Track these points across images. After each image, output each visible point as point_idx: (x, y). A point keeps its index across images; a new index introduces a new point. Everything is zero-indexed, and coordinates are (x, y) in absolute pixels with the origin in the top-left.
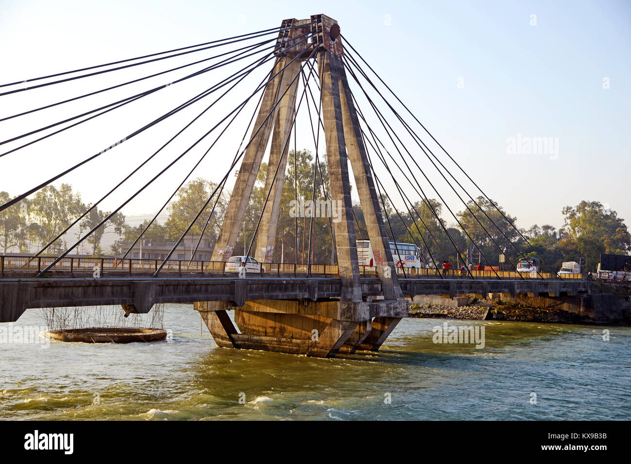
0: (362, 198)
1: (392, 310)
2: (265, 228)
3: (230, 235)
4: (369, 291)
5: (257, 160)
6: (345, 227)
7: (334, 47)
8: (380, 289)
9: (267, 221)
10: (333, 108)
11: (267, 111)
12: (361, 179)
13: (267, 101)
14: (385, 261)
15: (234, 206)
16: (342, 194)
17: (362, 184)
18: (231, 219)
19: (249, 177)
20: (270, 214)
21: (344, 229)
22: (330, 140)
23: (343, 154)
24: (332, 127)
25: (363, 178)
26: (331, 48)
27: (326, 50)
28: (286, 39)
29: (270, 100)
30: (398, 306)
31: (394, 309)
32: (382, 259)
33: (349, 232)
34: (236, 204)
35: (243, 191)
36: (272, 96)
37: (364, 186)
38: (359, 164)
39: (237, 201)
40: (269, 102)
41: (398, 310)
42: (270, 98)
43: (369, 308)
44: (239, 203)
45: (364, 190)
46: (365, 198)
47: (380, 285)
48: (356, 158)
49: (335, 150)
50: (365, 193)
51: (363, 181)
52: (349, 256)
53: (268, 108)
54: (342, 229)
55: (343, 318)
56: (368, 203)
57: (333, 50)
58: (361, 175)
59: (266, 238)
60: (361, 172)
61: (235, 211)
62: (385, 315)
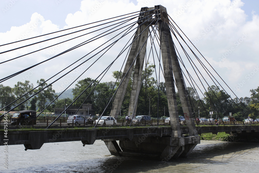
0: (179, 89)
1: (194, 141)
2: (132, 103)
3: (118, 106)
4: (183, 132)
5: (130, 71)
6: (173, 102)
7: (165, 20)
8: (187, 131)
9: (133, 99)
10: (166, 48)
11: (135, 49)
12: (178, 80)
13: (134, 45)
14: (190, 118)
15: (120, 93)
16: (171, 87)
17: (178, 83)
18: (118, 99)
19: (126, 79)
20: (134, 96)
21: (173, 104)
22: (165, 63)
23: (171, 69)
24: (166, 56)
25: (179, 80)
26: (164, 20)
27: (162, 21)
28: (143, 16)
29: (136, 44)
30: (196, 139)
31: (194, 140)
32: (188, 117)
33: (175, 105)
34: (121, 92)
35: (124, 86)
36: (137, 42)
37: (180, 83)
38: (177, 73)
39: (121, 90)
40: (135, 45)
41: (196, 141)
42: (136, 43)
43: (184, 140)
44: (122, 91)
45: (180, 85)
46: (180, 89)
47: (187, 129)
48: (176, 70)
49: (167, 67)
50: (180, 86)
51: (179, 81)
52: (175, 116)
53: (135, 48)
54: (172, 103)
55: (173, 144)
56: (182, 91)
57: (165, 21)
58: (178, 78)
59: (133, 107)
60: (178, 77)
61: (120, 95)
62: (191, 143)
